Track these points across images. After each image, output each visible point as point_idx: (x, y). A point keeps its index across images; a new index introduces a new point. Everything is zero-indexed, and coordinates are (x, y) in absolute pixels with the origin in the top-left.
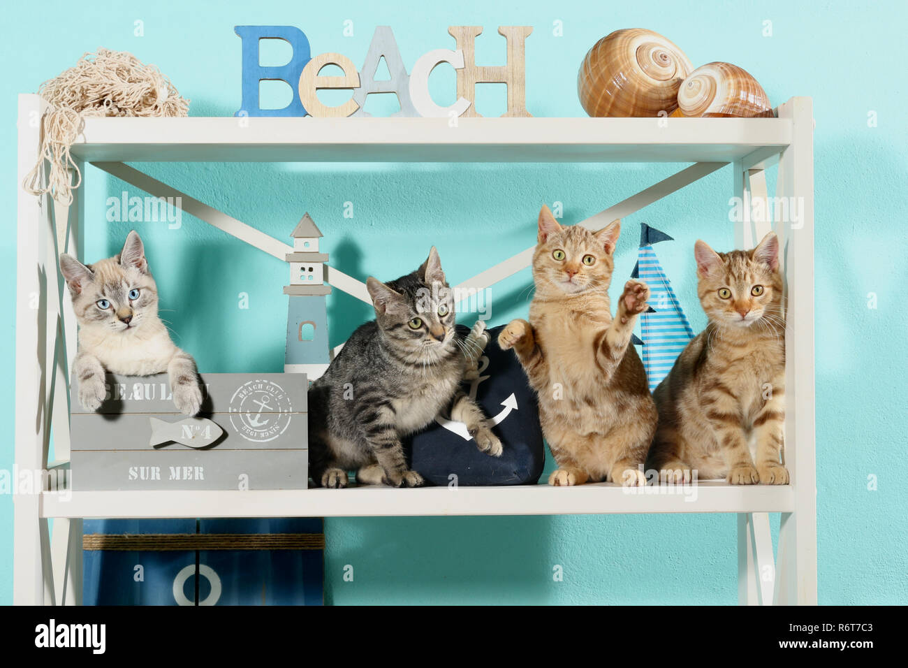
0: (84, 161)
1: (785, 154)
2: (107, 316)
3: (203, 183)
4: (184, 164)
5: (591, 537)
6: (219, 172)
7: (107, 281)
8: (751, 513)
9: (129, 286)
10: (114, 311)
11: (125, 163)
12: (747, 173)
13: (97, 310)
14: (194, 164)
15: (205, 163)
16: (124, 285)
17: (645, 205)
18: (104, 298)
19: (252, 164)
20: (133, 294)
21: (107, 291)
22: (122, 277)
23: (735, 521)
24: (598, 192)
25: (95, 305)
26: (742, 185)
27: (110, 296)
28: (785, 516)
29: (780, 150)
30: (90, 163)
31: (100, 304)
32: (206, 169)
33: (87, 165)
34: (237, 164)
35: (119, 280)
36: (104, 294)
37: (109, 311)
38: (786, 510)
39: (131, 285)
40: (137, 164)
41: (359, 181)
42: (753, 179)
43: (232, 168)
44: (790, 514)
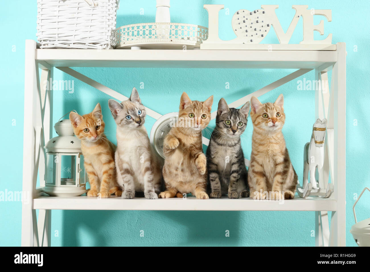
0: (53, 67)
1: (335, 66)
2: (131, 122)
3: (101, 75)
4: (93, 68)
5: (256, 220)
6: (108, 72)
7: (129, 108)
8: (320, 212)
9: (137, 109)
10: (133, 120)
11: (70, 68)
12: (320, 73)
13: (127, 121)
14: (97, 68)
15: (102, 68)
16: (136, 109)
17: (279, 86)
18: (129, 115)
19: (121, 68)
20: (139, 112)
21: (129, 112)
22: (134, 106)
23: (314, 214)
24: (261, 81)
25: (125, 119)
26: (319, 78)
27: (131, 114)
28: (333, 213)
29: (333, 64)
30: (56, 67)
31: (127, 118)
32: (102, 70)
33: (55, 69)
34: (115, 68)
35: (133, 107)
36: (129, 113)
37: (131, 120)
38: (334, 210)
39: (138, 109)
40: (75, 68)
41: (163, 75)
42: (323, 76)
43: (113, 70)
44: (335, 212)
